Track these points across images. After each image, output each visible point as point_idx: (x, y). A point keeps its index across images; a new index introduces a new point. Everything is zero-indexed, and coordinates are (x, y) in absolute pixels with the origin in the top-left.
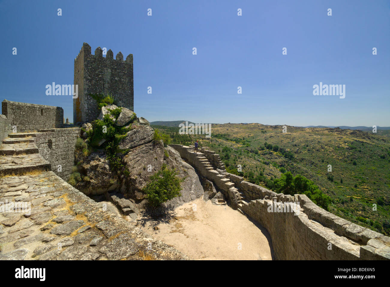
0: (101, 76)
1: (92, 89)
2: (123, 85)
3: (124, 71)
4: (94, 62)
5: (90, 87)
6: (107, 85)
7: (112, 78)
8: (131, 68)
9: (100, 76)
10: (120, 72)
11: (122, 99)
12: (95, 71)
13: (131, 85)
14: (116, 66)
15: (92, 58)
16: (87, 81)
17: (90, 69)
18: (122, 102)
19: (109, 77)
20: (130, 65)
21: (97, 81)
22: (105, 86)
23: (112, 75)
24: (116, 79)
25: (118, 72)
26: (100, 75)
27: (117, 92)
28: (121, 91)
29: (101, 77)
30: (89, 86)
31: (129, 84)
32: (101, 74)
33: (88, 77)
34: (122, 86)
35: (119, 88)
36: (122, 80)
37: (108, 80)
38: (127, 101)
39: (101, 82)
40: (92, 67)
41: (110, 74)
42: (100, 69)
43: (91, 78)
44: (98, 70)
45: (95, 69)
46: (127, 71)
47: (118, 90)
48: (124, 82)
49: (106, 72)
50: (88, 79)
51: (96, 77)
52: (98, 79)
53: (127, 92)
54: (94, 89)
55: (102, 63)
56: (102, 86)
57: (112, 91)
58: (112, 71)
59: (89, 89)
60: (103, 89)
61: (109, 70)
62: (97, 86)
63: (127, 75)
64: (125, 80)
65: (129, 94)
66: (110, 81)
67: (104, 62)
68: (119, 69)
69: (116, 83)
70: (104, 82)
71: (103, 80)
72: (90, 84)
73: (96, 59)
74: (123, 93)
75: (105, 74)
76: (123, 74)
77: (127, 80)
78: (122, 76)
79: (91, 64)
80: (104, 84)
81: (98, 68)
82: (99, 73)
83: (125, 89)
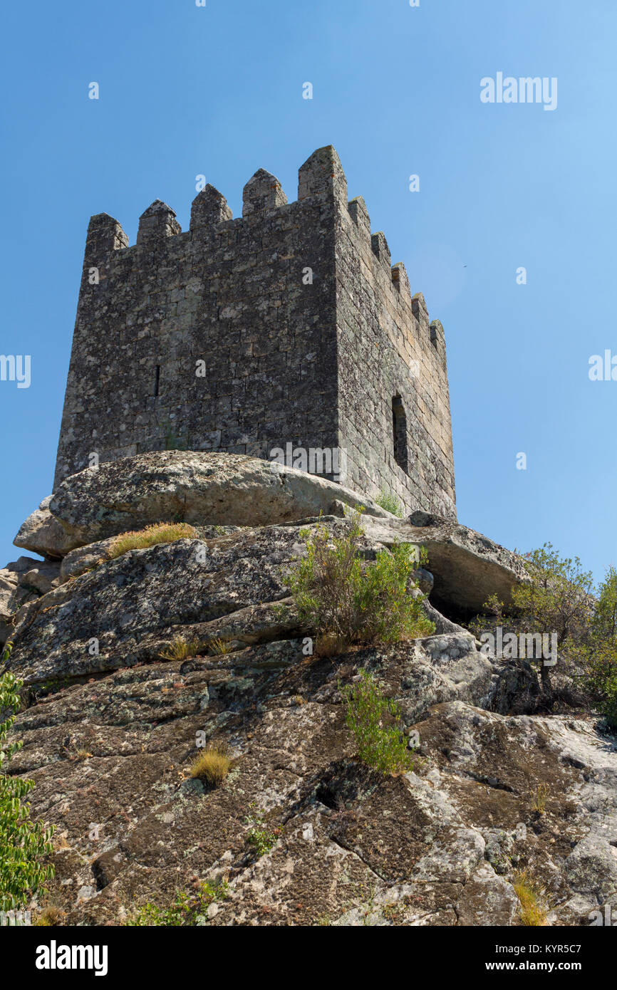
0: (147, 329)
1: (99, 413)
2: (266, 332)
3: (275, 256)
4: (124, 278)
5: (92, 406)
6: (177, 364)
7: (206, 315)
8: (323, 217)
9: (142, 334)
10: (251, 271)
11: (256, 417)
12: (122, 316)
13: (316, 318)
14: (231, 247)
15: (113, 266)
16: (79, 381)
17: (102, 318)
18: (259, 438)
19: (187, 320)
20: (318, 208)
21: (125, 365)
22: (161, 376)
23: (209, 302)
24: (228, 313)
25: (243, 273)
26: (142, 327)
27: (229, 388)
28: (256, 371)
29: (147, 337)
30: (87, 402)
31: (307, 312)
32: (147, 321)
33: (90, 358)
34: (259, 342)
35: (243, 358)
36: (264, 305)
37: (185, 336)
38: (291, 419)
39: (142, 361)
40: (109, 304)
41: (194, 302)
42: (147, 301)
43: (99, 357)
44: (137, 309)
45: (123, 308)
46: (291, 250)
47: (233, 372)
48: (274, 313)
49: (177, 302)
50: (88, 368)
51: (123, 347)
52: (130, 353)
53: (289, 364)
54: (109, 410)
55: (159, 265)
56: (150, 379)
57: (196, 392)
58: (207, 283)
59: (87, 416)
60: (152, 392)
61: (195, 286)
62: (121, 392)
63: (292, 268)
64: (281, 298)
65: (303, 372)
66: (190, 338)
67: (172, 256)
68: (245, 259)
69: (223, 336)
70: (160, 358)
71: (158, 349)
72: (93, 391)
73: (134, 259)
74: (268, 377)
75: (170, 314)
76: (272, 270)
77: (296, 294)
78: (261, 288)
79: (108, 295)
80: (158, 367)
81: (138, 300)
82: (140, 321)
83: (281, 349)
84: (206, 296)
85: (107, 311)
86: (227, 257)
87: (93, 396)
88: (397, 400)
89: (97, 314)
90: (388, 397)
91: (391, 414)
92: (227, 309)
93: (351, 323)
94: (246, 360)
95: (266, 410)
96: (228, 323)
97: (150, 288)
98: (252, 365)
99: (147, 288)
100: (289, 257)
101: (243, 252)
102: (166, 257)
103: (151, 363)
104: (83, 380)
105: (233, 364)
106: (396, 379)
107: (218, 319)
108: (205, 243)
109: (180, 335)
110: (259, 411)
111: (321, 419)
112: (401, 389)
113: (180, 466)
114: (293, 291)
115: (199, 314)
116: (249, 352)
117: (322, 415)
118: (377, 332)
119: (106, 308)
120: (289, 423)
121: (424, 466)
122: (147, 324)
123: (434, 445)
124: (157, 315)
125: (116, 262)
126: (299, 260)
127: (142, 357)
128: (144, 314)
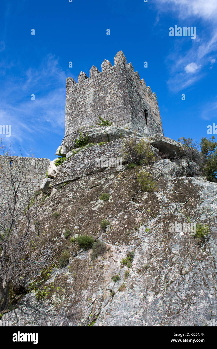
0: (82, 102)
3: (111, 79)
4: (76, 91)
5: (72, 122)
6: (90, 109)
7: (96, 96)
9: (81, 103)
10: (105, 84)
12: (76, 100)
17: (72, 101)
19: (92, 98)
21: (78, 111)
22: (87, 112)
23: (97, 93)
24: (101, 95)
25: (103, 84)
28: (109, 107)
29: (83, 104)
33: (70, 111)
36: (109, 91)
39: (82, 110)
41: (93, 94)
42: (82, 95)
43: (72, 110)
44: (79, 97)
45: (76, 98)
46: (115, 77)
47: (104, 108)
48: (112, 93)
49: (89, 94)
50: (70, 113)
51: (77, 107)
52: (79, 108)
53: (117, 104)
54: (76, 122)
55: (83, 86)
56: (84, 113)
57: (96, 114)
58: (95, 88)
59: (71, 124)
60: (85, 116)
61: (92, 90)
62: (78, 117)
63: (115, 81)
64: (113, 89)
65: (121, 105)
66: (93, 102)
67: (86, 84)
68: (104, 81)
69: (100, 100)
70: (86, 108)
71: (85, 106)
72: (71, 118)
73: (78, 86)
74: (112, 108)
75: (87, 97)
76: (110, 83)
77: (117, 87)
78: (108, 87)
79: (72, 96)
80: (86, 110)
81: (79, 95)
82: (80, 100)
83: (115, 101)
84: (95, 91)
85: (73, 99)
86: (99, 82)
87: (71, 120)
88: (145, 111)
89: (71, 101)
90: (143, 110)
91: (144, 115)
92: (101, 94)
93: (132, 93)
94: (106, 105)
95: (113, 116)
96: (101, 97)
97: (82, 92)
98: (108, 106)
99: (81, 92)
100: (114, 79)
101: (103, 80)
102: (85, 84)
103: (84, 110)
104: (69, 116)
105: (104, 106)
106: (145, 106)
107: (99, 96)
108: (94, 79)
109: (90, 102)
110: (111, 116)
111: (126, 116)
112: (146, 109)
113: (92, 130)
114: (116, 86)
115: (94, 96)
116: (107, 103)
117: (127, 115)
118: (138, 95)
119: (72, 99)
120: (119, 118)
121: (155, 127)
122: (82, 101)
123: (157, 122)
124: (84, 98)
125: (74, 88)
126: (117, 79)
127: (82, 109)
128: (81, 98)
